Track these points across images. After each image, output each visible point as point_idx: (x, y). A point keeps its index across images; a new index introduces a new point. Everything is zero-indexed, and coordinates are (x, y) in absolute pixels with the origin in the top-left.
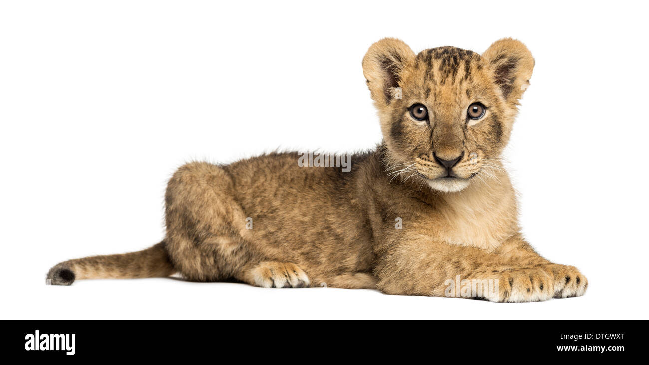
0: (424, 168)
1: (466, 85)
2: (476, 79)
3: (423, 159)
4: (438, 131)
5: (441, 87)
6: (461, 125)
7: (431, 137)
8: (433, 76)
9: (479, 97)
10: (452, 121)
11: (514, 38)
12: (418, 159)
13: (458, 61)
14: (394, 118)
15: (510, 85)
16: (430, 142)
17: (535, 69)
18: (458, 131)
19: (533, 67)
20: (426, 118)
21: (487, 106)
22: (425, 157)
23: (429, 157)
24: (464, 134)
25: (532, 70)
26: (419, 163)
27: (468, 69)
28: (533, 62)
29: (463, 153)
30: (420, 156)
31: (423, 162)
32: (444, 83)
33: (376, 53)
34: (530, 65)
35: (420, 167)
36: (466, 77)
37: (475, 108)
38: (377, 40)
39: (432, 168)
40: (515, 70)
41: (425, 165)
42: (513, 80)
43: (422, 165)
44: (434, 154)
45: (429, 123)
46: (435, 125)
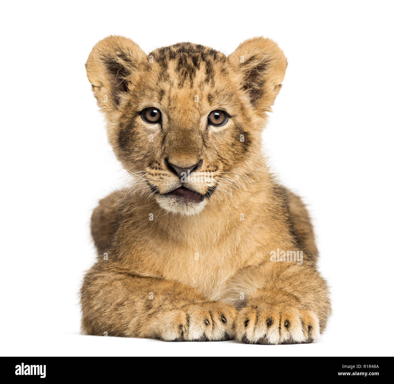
0: (155, 178)
1: (207, 88)
2: (219, 82)
3: (153, 168)
4: (172, 136)
5: (178, 91)
6: (200, 133)
7: (163, 142)
8: (168, 76)
9: (222, 102)
10: (190, 126)
11: (265, 37)
12: (148, 169)
13: (198, 62)
14: (121, 125)
15: (259, 88)
16: (161, 148)
17: (288, 71)
18: (197, 137)
19: (286, 68)
20: (159, 121)
21: (231, 114)
22: (156, 165)
23: (159, 164)
24: (204, 141)
25: (284, 73)
26: (150, 174)
27: (209, 71)
28: (285, 64)
29: (201, 161)
30: (150, 165)
31: (154, 171)
32: (182, 86)
33: (101, 53)
34: (282, 66)
35: (150, 176)
36: (207, 80)
37: (217, 114)
38: (102, 38)
39: (163, 177)
40: (265, 72)
41: (156, 174)
42: (261, 84)
43: (152, 175)
44: (166, 160)
45: (162, 127)
46: (169, 129)
